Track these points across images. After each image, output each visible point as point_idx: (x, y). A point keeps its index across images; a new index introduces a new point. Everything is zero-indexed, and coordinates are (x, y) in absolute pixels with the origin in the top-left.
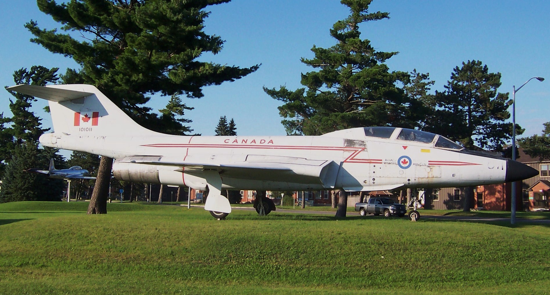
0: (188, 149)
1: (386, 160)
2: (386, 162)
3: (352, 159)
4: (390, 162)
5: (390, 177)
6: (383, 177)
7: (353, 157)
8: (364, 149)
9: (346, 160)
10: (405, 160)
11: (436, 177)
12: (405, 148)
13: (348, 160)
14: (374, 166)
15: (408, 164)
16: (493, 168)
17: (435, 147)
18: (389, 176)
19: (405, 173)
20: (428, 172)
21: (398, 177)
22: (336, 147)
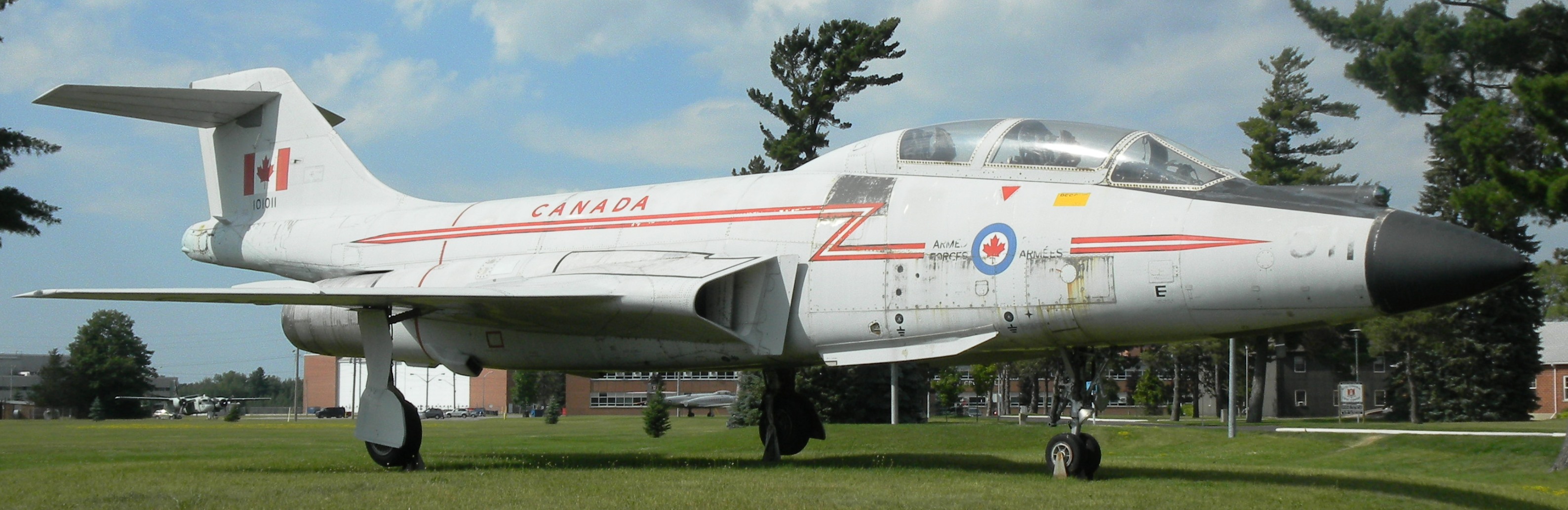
0: (446, 242)
1: (936, 244)
2: (936, 251)
3: (838, 247)
4: (950, 250)
5: (947, 308)
6: (927, 308)
7: (840, 241)
8: (878, 210)
9: (821, 250)
10: (995, 240)
11: (1098, 302)
12: (1008, 192)
13: (825, 253)
14: (900, 269)
15: (1002, 256)
16: (1309, 254)
17: (1113, 183)
18: (943, 306)
19: (994, 291)
20: (1070, 284)
21: (971, 307)
22: (800, 208)
